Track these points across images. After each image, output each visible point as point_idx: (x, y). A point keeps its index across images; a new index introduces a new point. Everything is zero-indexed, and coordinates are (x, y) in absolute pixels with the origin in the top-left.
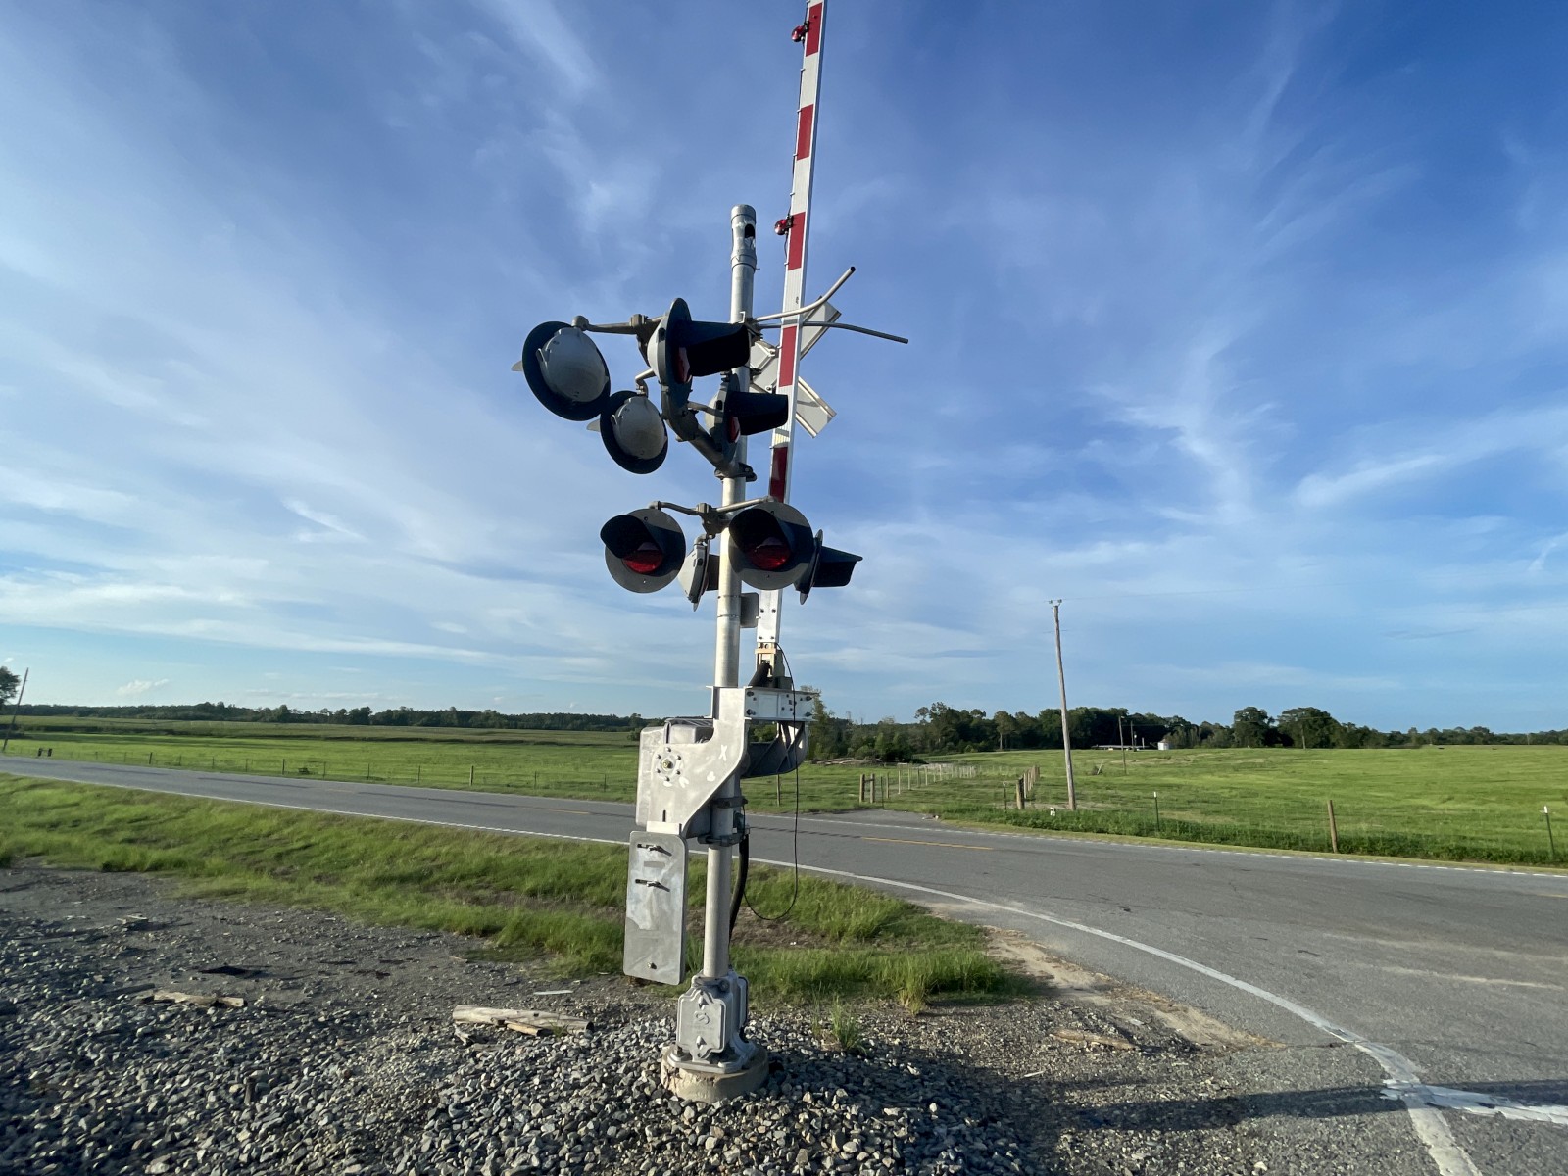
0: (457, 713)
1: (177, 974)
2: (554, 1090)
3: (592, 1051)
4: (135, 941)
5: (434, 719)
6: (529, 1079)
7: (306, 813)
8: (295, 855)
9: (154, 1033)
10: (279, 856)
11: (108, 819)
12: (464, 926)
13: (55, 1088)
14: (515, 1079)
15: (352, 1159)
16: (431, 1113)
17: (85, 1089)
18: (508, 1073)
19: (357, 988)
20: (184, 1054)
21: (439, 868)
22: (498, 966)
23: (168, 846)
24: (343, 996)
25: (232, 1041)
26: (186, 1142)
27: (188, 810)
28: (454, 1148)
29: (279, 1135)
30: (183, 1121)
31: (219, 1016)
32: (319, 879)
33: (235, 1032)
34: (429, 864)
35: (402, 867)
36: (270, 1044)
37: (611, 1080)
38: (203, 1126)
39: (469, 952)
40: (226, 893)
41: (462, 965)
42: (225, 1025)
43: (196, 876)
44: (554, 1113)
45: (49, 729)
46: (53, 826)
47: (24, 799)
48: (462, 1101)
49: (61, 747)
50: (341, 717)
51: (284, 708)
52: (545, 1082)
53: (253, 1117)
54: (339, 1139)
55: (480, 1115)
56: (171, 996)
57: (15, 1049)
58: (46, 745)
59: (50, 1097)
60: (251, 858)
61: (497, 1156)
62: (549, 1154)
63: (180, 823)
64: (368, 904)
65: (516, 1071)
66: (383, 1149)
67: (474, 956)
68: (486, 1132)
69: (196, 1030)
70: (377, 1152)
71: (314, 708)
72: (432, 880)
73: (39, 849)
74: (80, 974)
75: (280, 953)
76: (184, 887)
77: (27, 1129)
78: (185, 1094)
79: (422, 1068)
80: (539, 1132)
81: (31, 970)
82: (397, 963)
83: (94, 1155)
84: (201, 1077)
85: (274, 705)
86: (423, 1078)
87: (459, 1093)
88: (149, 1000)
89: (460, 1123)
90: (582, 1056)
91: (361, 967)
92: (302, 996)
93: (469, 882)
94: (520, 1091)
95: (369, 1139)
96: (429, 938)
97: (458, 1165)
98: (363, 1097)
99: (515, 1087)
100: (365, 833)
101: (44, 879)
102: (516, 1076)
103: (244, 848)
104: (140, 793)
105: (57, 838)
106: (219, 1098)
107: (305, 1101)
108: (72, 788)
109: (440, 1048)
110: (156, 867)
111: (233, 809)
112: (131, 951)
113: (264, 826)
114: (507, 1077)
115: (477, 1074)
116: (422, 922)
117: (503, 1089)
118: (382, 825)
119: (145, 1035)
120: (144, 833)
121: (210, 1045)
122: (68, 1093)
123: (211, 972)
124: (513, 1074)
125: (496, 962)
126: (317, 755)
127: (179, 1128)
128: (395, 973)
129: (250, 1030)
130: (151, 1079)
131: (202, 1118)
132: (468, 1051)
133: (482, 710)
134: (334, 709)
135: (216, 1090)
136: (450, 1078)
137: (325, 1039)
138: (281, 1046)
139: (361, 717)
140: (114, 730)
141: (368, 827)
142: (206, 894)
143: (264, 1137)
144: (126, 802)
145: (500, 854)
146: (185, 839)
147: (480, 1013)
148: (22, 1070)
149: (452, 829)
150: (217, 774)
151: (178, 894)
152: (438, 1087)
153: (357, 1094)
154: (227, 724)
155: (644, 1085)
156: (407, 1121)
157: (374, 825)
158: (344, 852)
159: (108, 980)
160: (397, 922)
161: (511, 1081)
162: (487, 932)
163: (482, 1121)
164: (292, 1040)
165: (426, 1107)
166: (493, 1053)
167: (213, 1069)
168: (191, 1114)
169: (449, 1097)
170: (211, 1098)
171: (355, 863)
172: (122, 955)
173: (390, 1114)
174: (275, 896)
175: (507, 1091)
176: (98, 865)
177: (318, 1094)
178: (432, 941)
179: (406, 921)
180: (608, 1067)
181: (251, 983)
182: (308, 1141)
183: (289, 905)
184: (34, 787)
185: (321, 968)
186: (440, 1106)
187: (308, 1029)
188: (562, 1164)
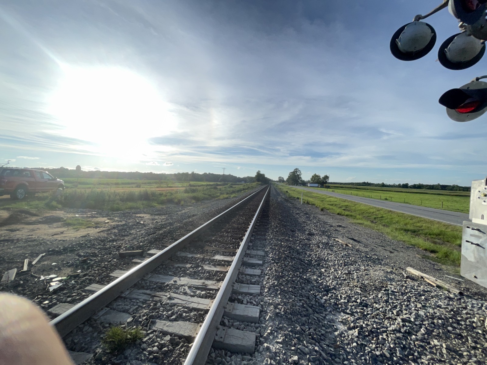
0: (441, 185)
1: (343, 237)
2: (429, 304)
3: (454, 300)
4: (338, 228)
5: (432, 187)
6: (421, 296)
7: (383, 209)
8: (379, 218)
9: (332, 246)
10: (375, 218)
11: (341, 205)
12: (424, 247)
13: (313, 250)
14: (415, 293)
15: (359, 289)
16: (384, 289)
17: (317, 251)
18: (413, 291)
19: (382, 252)
20: (336, 252)
21: (422, 230)
22: (434, 263)
23: (351, 212)
24: (378, 253)
25: (346, 253)
26: (329, 268)
27: (356, 205)
28: (387, 301)
29: (346, 275)
30: (330, 264)
31: (346, 247)
32: (384, 225)
33: (347, 251)
34: (418, 228)
35: (409, 227)
36: (353, 257)
37: (457, 313)
38: (333, 267)
39: (424, 255)
40: (359, 224)
41: (419, 258)
42: (346, 249)
43: (354, 219)
44: (426, 310)
45: (335, 187)
46: (332, 205)
47: (328, 199)
48: (394, 290)
49: (336, 190)
50: (399, 186)
51: (383, 183)
52: (426, 299)
53: (342, 269)
54: (357, 283)
55: (399, 297)
56: (339, 240)
57: (311, 241)
58: (333, 190)
59: (312, 250)
60: (368, 217)
61: (399, 310)
62: (419, 321)
63: (354, 208)
64: (394, 234)
65: (416, 291)
66: (368, 291)
67: (425, 257)
68: (399, 302)
69: (340, 248)
70: (366, 291)
71: (392, 183)
72: (419, 233)
73: (328, 209)
74: (326, 232)
75: (366, 239)
76: (352, 220)
77: (306, 254)
78: (332, 259)
79: (386, 277)
80: (417, 312)
81: (319, 229)
82: (398, 251)
83: (314, 263)
84: (336, 257)
85: (381, 183)
86: (385, 279)
87: (394, 288)
88: (335, 240)
89: (392, 296)
90: (448, 299)
91: (386, 248)
92: (367, 250)
93: (432, 236)
94: (415, 298)
95: (365, 286)
96: (411, 248)
97: (387, 306)
98: (367, 276)
99: (414, 295)
100: (399, 216)
101: (328, 214)
102: (416, 292)
103: (367, 215)
104: (347, 200)
105: (331, 207)
106: (338, 263)
107: (353, 271)
108: (336, 198)
109: (396, 275)
110: (347, 215)
111: (365, 205)
112: (336, 230)
113: (372, 210)
114: (412, 291)
115: (403, 286)
116: (410, 243)
117: (410, 294)
118: (404, 215)
119: (331, 246)
120: (347, 209)
121: (341, 252)
122: (315, 251)
123: (350, 238)
124: (415, 292)
125: (433, 261)
126: (392, 196)
127: (329, 265)
128: (396, 253)
129: (350, 252)
130: (328, 254)
131: (334, 265)
132: (405, 280)
133: (451, 185)
134: (397, 184)
135: (338, 261)
136: (394, 283)
137: (366, 261)
138: (355, 258)
139: (406, 186)
140: (346, 188)
141: (400, 215)
142: (355, 223)
143: (343, 274)
144: (344, 202)
145: (447, 230)
146: (355, 211)
147: (415, 272)
148: (310, 244)
149: (429, 220)
150: (364, 198)
151: (350, 222)
152: (389, 284)
153: (366, 275)
154: (369, 187)
155: (474, 322)
156: (376, 287)
157: (402, 215)
158: (392, 220)
159: (331, 234)
160: (402, 241)
161: (413, 293)
162: (433, 252)
163: (399, 299)
164: (358, 258)
165: (383, 287)
166: (413, 284)
167: (338, 256)
168: (332, 263)
169: (391, 288)
170: (336, 262)
171: (394, 223)
172: (334, 230)
173: (372, 283)
174: (370, 227)
175: (411, 295)
176: (337, 213)
177: (357, 271)
178: (411, 249)
179: (404, 241)
180: (458, 308)
181: (357, 243)
182: (351, 279)
183: (373, 229)
184: (330, 197)
185: (375, 245)
186: (387, 288)
187: (363, 257)
188: (423, 326)
